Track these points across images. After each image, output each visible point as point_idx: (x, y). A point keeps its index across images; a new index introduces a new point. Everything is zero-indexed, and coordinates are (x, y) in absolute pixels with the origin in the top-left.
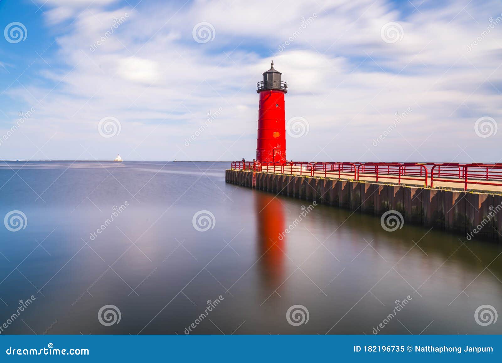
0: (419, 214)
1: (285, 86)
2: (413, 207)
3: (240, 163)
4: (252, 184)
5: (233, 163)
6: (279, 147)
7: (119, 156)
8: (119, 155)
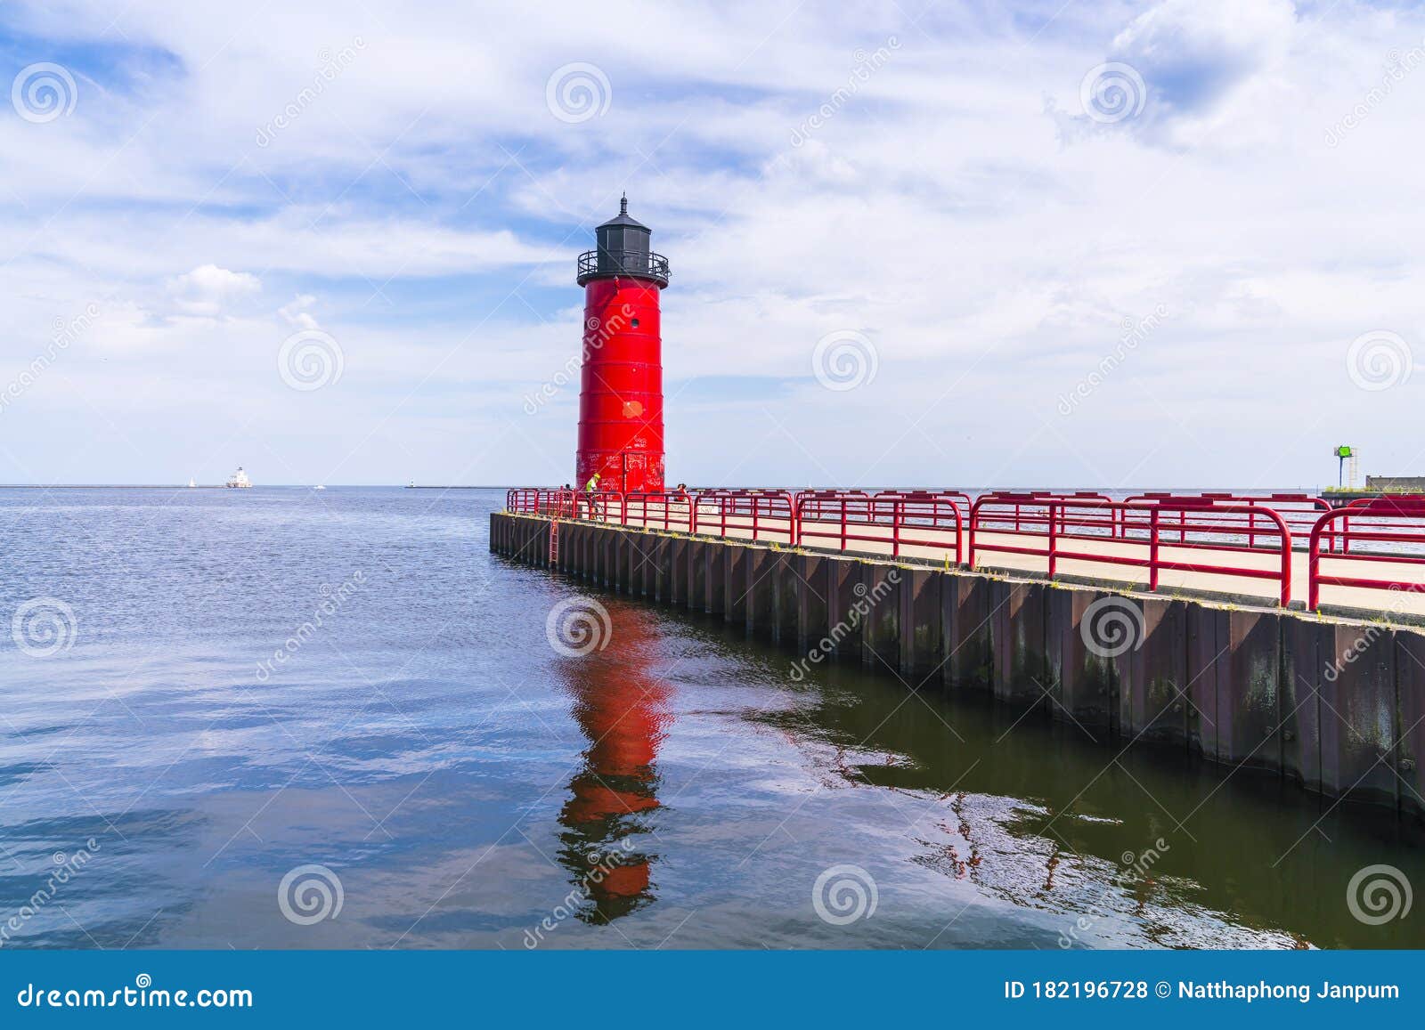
0: (934, 650)
1: (664, 265)
2: (918, 629)
3: (528, 494)
4: (548, 559)
5: (511, 494)
6: (642, 446)
7: (242, 472)
8: (241, 469)
